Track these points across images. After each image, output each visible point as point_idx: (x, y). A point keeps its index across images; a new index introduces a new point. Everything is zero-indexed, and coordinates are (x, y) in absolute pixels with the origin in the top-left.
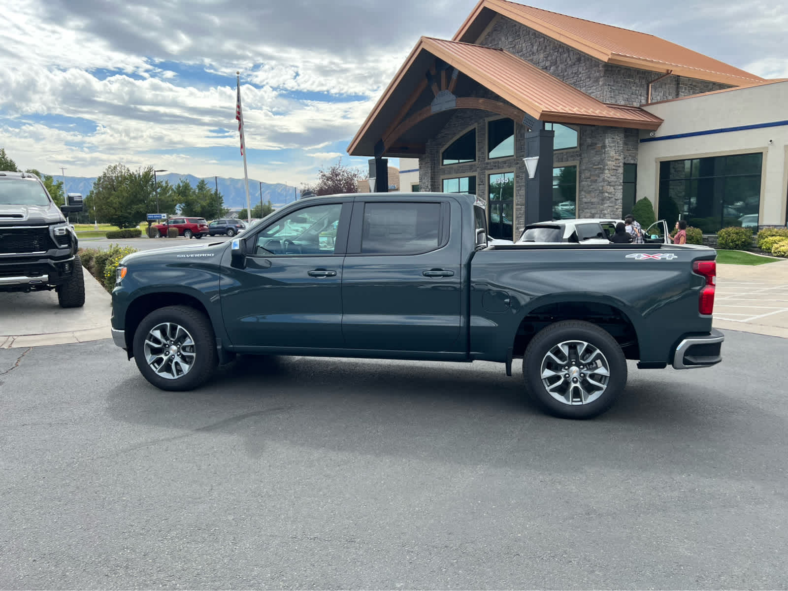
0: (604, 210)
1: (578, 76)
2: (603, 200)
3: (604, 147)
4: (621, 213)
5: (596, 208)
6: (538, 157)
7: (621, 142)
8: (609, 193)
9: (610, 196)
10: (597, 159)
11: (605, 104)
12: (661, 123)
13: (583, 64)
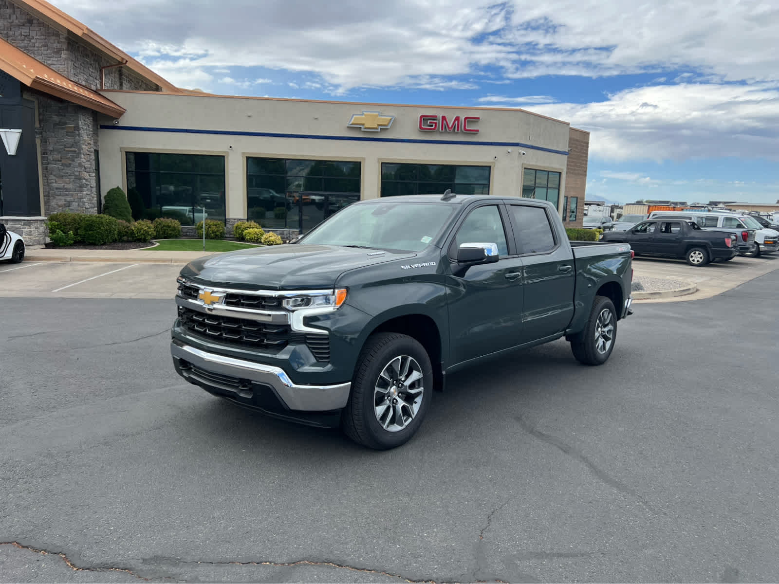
0: (82, 198)
1: (30, 41)
2: (81, 187)
3: (77, 128)
4: (96, 202)
5: (72, 195)
6: (20, 131)
7: (90, 126)
8: (86, 180)
9: (87, 183)
10: (69, 140)
11: (70, 80)
12: (124, 112)
13: (37, 29)
